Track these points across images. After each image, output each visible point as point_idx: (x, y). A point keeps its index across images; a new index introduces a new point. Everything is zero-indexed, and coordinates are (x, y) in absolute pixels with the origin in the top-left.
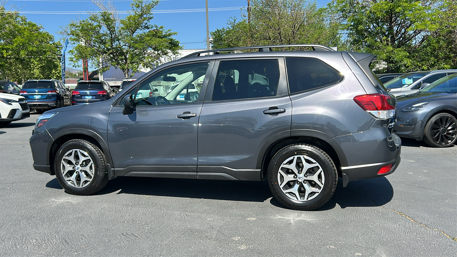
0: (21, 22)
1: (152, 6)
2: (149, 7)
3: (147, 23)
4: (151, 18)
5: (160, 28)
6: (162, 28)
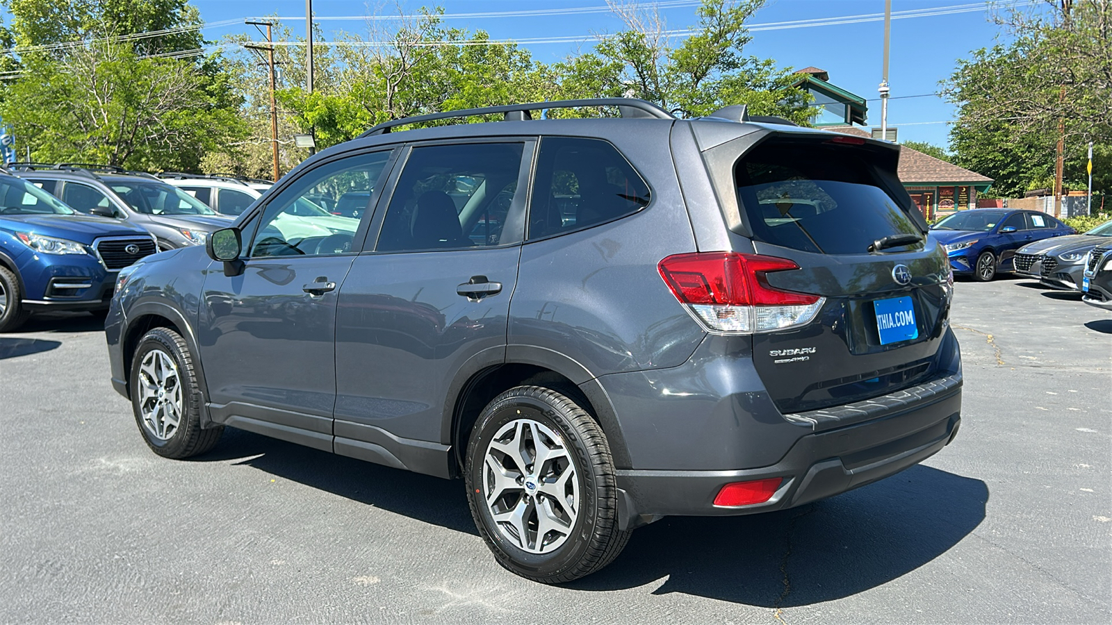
0: (519, 64)
1: (749, 11)
2: (742, 14)
3: (732, 54)
4: (745, 41)
5: (764, 65)
6: (768, 63)
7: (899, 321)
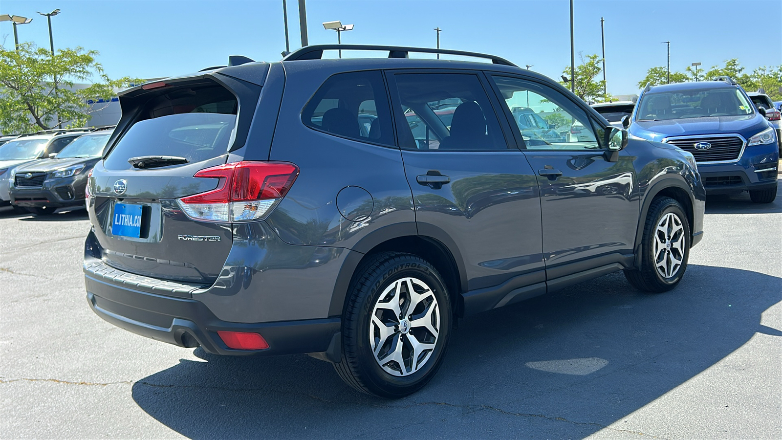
7: (136, 222)
